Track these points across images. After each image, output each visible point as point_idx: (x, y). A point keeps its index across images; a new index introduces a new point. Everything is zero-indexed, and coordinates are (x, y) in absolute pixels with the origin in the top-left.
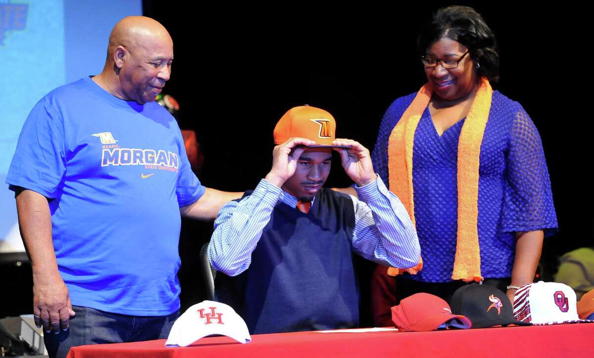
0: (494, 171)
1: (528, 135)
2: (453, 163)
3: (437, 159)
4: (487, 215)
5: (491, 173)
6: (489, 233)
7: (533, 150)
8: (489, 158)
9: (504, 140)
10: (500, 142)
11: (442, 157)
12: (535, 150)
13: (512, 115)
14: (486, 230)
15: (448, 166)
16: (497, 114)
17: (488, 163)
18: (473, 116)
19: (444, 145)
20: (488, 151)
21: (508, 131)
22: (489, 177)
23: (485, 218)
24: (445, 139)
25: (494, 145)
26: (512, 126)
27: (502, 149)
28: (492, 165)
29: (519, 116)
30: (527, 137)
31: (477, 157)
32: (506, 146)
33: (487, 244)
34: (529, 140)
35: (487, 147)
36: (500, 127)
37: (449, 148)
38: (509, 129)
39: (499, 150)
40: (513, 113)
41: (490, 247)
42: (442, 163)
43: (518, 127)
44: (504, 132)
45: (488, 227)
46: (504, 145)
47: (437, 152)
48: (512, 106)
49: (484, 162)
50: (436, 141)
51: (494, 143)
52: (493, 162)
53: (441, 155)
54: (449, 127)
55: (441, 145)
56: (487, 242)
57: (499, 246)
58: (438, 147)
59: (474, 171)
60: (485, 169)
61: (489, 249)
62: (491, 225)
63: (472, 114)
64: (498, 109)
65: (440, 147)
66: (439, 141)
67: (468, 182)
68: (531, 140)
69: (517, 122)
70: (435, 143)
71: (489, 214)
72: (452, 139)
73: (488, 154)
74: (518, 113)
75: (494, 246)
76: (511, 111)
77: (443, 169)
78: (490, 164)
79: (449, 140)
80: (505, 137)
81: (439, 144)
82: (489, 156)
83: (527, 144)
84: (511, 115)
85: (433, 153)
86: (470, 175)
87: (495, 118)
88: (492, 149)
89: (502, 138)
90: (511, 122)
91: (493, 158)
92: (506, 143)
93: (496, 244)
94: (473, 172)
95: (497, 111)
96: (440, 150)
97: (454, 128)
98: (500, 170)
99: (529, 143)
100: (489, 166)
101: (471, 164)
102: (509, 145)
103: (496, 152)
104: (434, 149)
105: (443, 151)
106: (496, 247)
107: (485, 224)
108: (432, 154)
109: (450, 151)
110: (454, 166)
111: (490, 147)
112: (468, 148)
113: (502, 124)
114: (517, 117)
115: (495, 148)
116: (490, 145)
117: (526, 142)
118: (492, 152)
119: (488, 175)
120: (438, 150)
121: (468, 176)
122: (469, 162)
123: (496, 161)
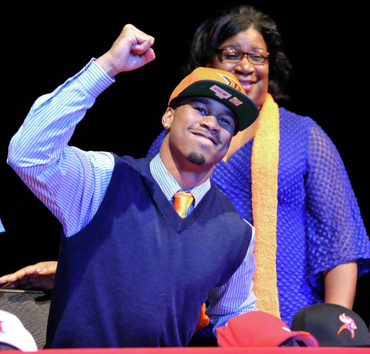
0: (295, 200)
1: (327, 152)
2: (247, 192)
3: (226, 189)
4: (291, 255)
5: (291, 202)
6: (294, 277)
7: (335, 169)
8: (288, 182)
9: (302, 160)
10: (297, 163)
11: (233, 186)
12: (338, 170)
13: (306, 131)
14: (290, 272)
15: (241, 196)
16: (289, 131)
17: (288, 188)
18: (262, 133)
19: (232, 171)
20: (287, 174)
21: (304, 150)
22: (290, 207)
23: (288, 259)
24: (233, 165)
25: (292, 167)
26: (307, 143)
27: (301, 170)
28: (292, 191)
29: (313, 132)
30: (327, 155)
31: (275, 179)
32: (305, 167)
33: (292, 290)
34: (328, 158)
35: (284, 169)
36: (295, 145)
37: (239, 174)
38: (305, 147)
39: (298, 173)
40: (306, 129)
41: (296, 293)
42: (234, 193)
43: (314, 144)
44: (301, 151)
45: (293, 270)
46: (303, 166)
47: (226, 181)
48: (304, 121)
49: (284, 186)
50: (223, 168)
51: (292, 164)
52: (293, 188)
53: (231, 184)
54: (235, 151)
55: (229, 172)
56: (292, 287)
57: (306, 293)
58: (226, 175)
59: (272, 195)
60: (285, 196)
61: (295, 296)
62: (295, 267)
63: (261, 131)
64: (289, 126)
65: (228, 175)
66: (225, 168)
67: (266, 208)
68: (331, 158)
69: (313, 138)
70: (222, 171)
71: (292, 254)
72: (241, 164)
73: (286, 177)
74: (312, 128)
75: (300, 292)
76: (303, 127)
77: (236, 200)
78: (290, 190)
79: (238, 165)
80: (303, 157)
81: (226, 171)
82: (288, 179)
83: (327, 163)
84: (304, 131)
85: (221, 182)
86: (268, 200)
87: (287, 136)
88: (290, 171)
89: (300, 157)
90: (306, 139)
91: (293, 183)
92: (304, 164)
93: (302, 291)
94: (272, 197)
95: (288, 128)
96: (229, 178)
97: (241, 151)
98: (301, 197)
99: (329, 161)
100: (289, 193)
101: (268, 187)
102: (308, 166)
103: (295, 175)
104: (222, 177)
105: (233, 178)
106: (303, 293)
107: (289, 266)
108: (219, 183)
109: (242, 177)
110: (248, 196)
111: (288, 169)
112: (263, 168)
113: (297, 142)
114: (312, 133)
115: (294, 170)
116: (288, 166)
117: (326, 160)
118: (290, 174)
119: (289, 204)
120: (227, 178)
121: (266, 201)
122: (266, 185)
123: (296, 186)
